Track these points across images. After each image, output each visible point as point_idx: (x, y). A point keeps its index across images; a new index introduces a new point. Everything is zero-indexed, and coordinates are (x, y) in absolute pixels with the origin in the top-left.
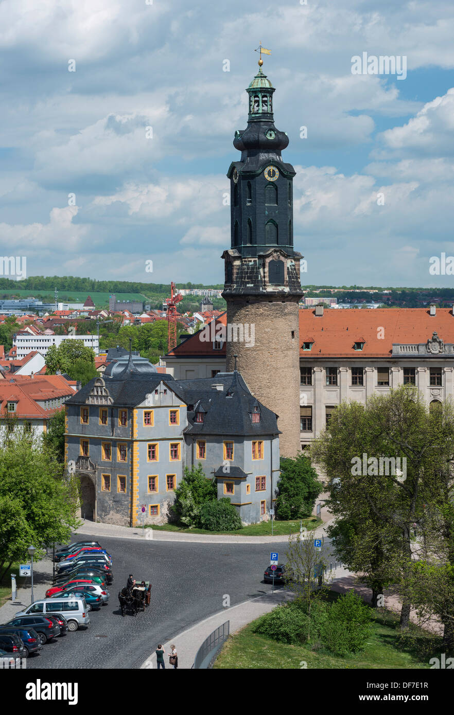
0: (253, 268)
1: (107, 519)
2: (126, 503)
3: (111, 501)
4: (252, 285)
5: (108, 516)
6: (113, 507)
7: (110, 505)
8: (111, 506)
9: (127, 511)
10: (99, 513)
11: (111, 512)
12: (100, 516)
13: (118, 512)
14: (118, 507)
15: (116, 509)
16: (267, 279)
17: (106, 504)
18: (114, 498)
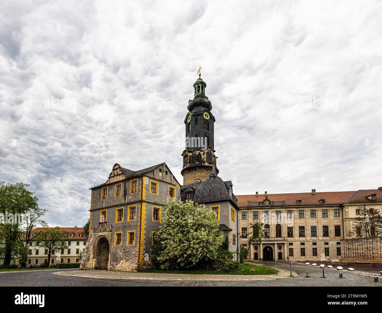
0: (198, 155)
1: (118, 267)
2: (134, 252)
3: (122, 253)
4: (198, 163)
5: (118, 265)
6: (123, 257)
7: (120, 256)
8: (122, 256)
9: (134, 259)
10: (111, 263)
11: (121, 261)
12: (113, 265)
13: (127, 260)
14: (127, 256)
15: (125, 259)
16: (205, 160)
17: (117, 256)
18: (124, 250)
